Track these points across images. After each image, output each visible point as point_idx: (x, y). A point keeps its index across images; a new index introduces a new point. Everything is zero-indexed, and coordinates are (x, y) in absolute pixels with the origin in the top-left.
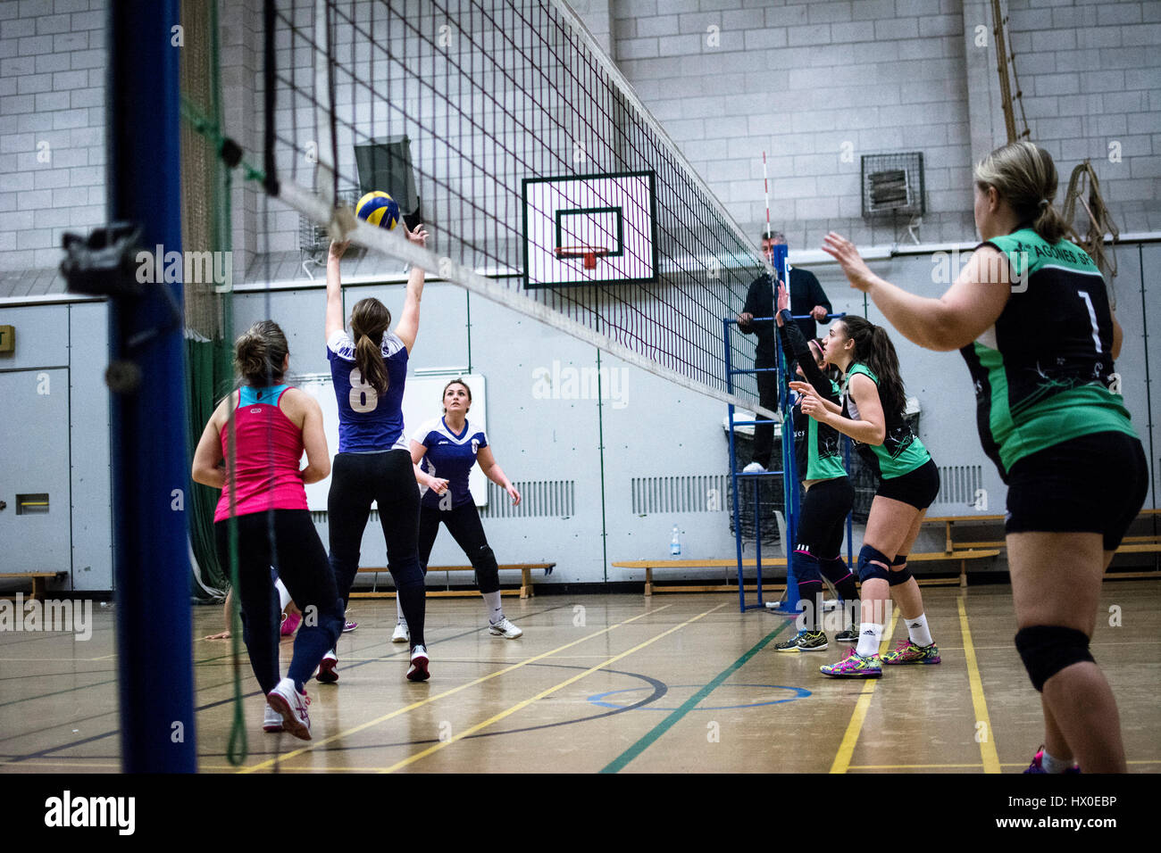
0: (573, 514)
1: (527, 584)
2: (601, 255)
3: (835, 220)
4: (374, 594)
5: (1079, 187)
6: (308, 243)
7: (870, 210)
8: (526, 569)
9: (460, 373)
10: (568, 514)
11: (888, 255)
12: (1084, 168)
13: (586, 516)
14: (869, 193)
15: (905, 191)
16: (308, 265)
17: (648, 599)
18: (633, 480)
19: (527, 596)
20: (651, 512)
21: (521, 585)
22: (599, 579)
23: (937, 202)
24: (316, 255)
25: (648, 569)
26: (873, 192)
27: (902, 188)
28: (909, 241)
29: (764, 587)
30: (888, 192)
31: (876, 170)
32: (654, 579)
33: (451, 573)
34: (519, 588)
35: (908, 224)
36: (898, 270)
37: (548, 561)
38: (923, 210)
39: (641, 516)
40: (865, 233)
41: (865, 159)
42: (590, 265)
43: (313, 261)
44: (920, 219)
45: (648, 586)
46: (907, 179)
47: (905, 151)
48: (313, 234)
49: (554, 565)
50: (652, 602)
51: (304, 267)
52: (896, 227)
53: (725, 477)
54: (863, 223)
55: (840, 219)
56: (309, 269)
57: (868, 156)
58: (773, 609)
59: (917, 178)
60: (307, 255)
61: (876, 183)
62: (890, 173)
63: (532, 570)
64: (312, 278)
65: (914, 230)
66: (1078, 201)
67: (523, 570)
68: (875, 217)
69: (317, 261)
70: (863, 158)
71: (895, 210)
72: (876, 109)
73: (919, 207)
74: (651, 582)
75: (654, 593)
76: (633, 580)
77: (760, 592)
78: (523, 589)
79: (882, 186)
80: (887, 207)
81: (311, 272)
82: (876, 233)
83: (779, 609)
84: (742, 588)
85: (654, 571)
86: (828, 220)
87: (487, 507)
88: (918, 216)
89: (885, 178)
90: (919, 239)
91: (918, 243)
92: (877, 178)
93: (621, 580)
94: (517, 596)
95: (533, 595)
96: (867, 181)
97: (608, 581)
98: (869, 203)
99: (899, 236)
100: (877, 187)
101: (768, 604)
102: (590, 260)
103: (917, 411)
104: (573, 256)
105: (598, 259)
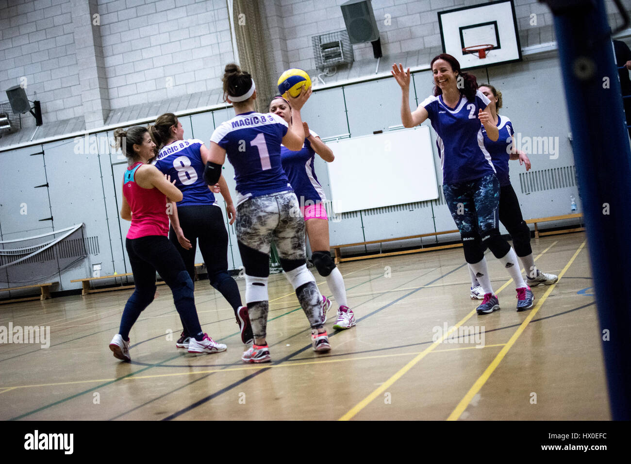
2: (488, 49)
4: (381, 255)
6: (320, 64)
16: (321, 76)
17: (537, 240)
18: (520, 174)
20: (532, 191)
24: (324, 70)
25: (535, 223)
32: (539, 228)
33: (423, 238)
39: (527, 194)
42: (482, 54)
43: (323, 74)
45: (536, 233)
48: (322, 58)
50: (540, 242)
51: (319, 78)
53: (572, 167)
56: (322, 78)
60: (319, 71)
64: (324, 83)
69: (325, 74)
74: (538, 230)
75: (540, 237)
81: (323, 80)
85: (538, 224)
87: (439, 199)
104: (472, 52)
105: (486, 52)
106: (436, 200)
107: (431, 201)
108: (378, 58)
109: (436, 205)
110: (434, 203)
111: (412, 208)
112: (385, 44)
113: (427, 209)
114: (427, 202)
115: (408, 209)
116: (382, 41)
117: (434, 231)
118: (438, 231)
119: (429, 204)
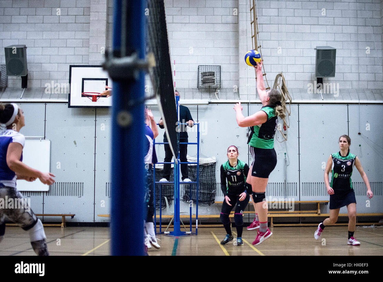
0: (82, 195)
1: (64, 222)
2: (99, 96)
3: (187, 89)
5: (278, 82)
7: (201, 86)
8: (64, 216)
9: (41, 139)
10: (80, 196)
11: (208, 103)
12: (280, 75)
13: (87, 197)
14: (200, 79)
15: (215, 79)
18: (107, 183)
19: (64, 227)
21: (62, 222)
22: (91, 221)
23: (225, 84)
26: (203, 79)
27: (213, 78)
28: (215, 98)
29: (162, 226)
30: (208, 79)
31: (204, 71)
34: (61, 224)
35: (215, 91)
36: (210, 109)
37: (72, 213)
38: (220, 87)
40: (198, 94)
41: (200, 67)
42: (94, 100)
44: (219, 90)
46: (215, 75)
47: (215, 65)
49: (75, 215)
52: (210, 93)
54: (198, 91)
55: (189, 88)
57: (201, 66)
58: (167, 234)
59: (219, 75)
61: (203, 76)
62: (209, 72)
63: (66, 217)
65: (217, 94)
66: (278, 87)
67: (63, 216)
68: (203, 88)
70: (199, 66)
71: (210, 86)
72: (204, 48)
73: (219, 86)
76: (105, 222)
77: (161, 228)
78: (62, 224)
79: (206, 77)
80: (207, 85)
82: (202, 95)
83: (169, 235)
84: (161, 226)
86: (185, 89)
87: (49, 192)
88: (219, 89)
89: (208, 74)
90: (218, 98)
91: (218, 99)
92: (204, 74)
93: (100, 221)
94: (60, 227)
95: (66, 226)
96: (200, 75)
97: (95, 222)
98: (200, 83)
99: (211, 96)
100: (204, 77)
101: (165, 232)
102: (95, 98)
103: (215, 162)
104: (88, 96)
105: (98, 98)
106: (47, 192)
107: (44, 192)
108: (24, 88)
109: (47, 195)
110: (45, 194)
111: (30, 195)
112: (31, 79)
113: (40, 197)
114: (40, 192)
115: (26, 195)
116: (29, 77)
117: (42, 213)
118: (45, 213)
119: (42, 194)
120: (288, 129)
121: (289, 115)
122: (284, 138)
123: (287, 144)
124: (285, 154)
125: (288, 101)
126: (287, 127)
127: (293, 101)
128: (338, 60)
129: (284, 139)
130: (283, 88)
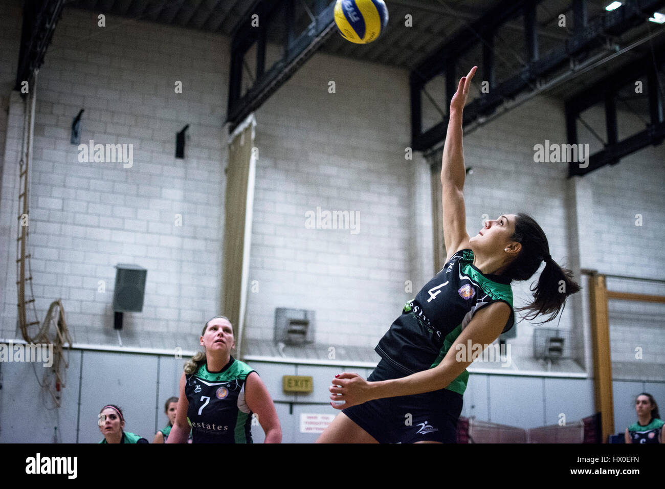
120: (64, 390)
121: (67, 366)
122: (56, 402)
123: (60, 413)
124: (56, 428)
125: (66, 345)
126: (61, 386)
127: (74, 346)
128: (150, 286)
129: (55, 405)
130: (61, 324)
